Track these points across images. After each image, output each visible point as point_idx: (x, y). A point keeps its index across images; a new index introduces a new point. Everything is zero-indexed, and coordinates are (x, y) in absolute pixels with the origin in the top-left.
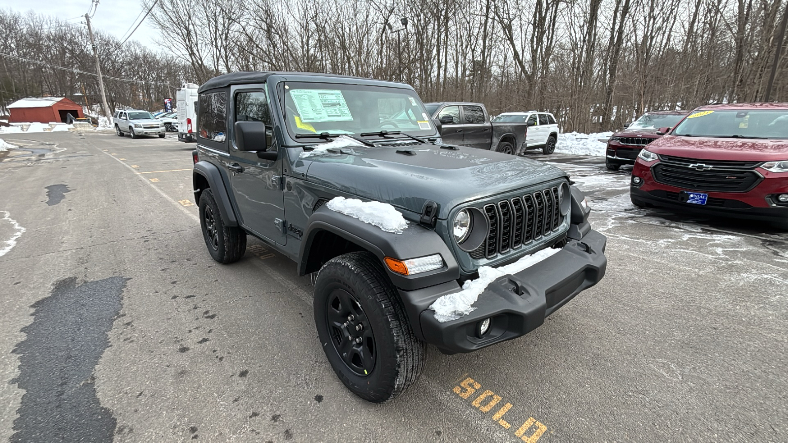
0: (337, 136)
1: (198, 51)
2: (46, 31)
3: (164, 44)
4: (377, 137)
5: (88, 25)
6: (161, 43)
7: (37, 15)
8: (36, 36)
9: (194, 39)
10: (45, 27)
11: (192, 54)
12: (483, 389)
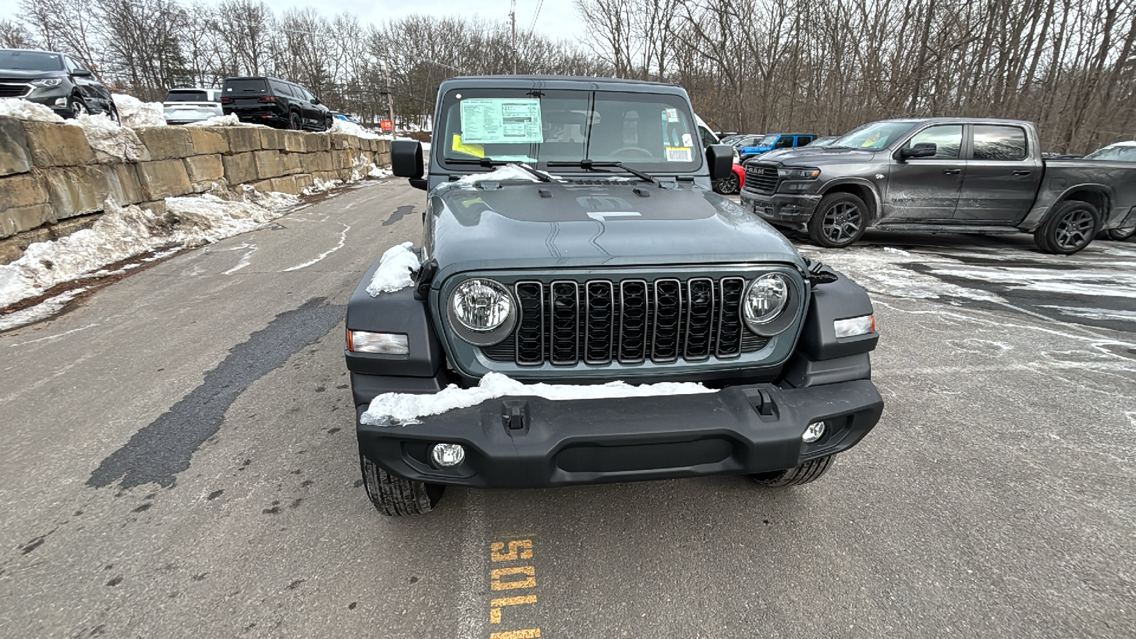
0: (504, 164)
1: (627, 47)
2: (485, 36)
3: (586, 41)
4: (579, 169)
5: (513, 25)
6: (582, 40)
7: (480, 19)
8: (477, 41)
9: (624, 29)
10: (485, 33)
11: (618, 51)
12: (529, 562)
